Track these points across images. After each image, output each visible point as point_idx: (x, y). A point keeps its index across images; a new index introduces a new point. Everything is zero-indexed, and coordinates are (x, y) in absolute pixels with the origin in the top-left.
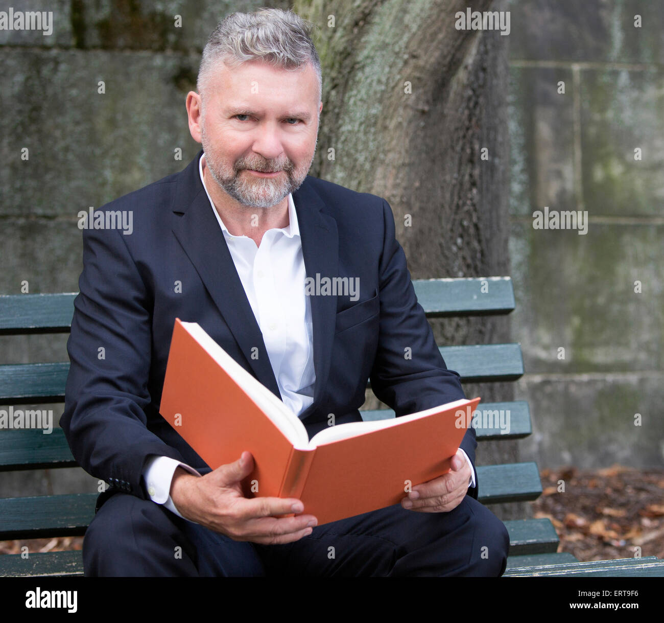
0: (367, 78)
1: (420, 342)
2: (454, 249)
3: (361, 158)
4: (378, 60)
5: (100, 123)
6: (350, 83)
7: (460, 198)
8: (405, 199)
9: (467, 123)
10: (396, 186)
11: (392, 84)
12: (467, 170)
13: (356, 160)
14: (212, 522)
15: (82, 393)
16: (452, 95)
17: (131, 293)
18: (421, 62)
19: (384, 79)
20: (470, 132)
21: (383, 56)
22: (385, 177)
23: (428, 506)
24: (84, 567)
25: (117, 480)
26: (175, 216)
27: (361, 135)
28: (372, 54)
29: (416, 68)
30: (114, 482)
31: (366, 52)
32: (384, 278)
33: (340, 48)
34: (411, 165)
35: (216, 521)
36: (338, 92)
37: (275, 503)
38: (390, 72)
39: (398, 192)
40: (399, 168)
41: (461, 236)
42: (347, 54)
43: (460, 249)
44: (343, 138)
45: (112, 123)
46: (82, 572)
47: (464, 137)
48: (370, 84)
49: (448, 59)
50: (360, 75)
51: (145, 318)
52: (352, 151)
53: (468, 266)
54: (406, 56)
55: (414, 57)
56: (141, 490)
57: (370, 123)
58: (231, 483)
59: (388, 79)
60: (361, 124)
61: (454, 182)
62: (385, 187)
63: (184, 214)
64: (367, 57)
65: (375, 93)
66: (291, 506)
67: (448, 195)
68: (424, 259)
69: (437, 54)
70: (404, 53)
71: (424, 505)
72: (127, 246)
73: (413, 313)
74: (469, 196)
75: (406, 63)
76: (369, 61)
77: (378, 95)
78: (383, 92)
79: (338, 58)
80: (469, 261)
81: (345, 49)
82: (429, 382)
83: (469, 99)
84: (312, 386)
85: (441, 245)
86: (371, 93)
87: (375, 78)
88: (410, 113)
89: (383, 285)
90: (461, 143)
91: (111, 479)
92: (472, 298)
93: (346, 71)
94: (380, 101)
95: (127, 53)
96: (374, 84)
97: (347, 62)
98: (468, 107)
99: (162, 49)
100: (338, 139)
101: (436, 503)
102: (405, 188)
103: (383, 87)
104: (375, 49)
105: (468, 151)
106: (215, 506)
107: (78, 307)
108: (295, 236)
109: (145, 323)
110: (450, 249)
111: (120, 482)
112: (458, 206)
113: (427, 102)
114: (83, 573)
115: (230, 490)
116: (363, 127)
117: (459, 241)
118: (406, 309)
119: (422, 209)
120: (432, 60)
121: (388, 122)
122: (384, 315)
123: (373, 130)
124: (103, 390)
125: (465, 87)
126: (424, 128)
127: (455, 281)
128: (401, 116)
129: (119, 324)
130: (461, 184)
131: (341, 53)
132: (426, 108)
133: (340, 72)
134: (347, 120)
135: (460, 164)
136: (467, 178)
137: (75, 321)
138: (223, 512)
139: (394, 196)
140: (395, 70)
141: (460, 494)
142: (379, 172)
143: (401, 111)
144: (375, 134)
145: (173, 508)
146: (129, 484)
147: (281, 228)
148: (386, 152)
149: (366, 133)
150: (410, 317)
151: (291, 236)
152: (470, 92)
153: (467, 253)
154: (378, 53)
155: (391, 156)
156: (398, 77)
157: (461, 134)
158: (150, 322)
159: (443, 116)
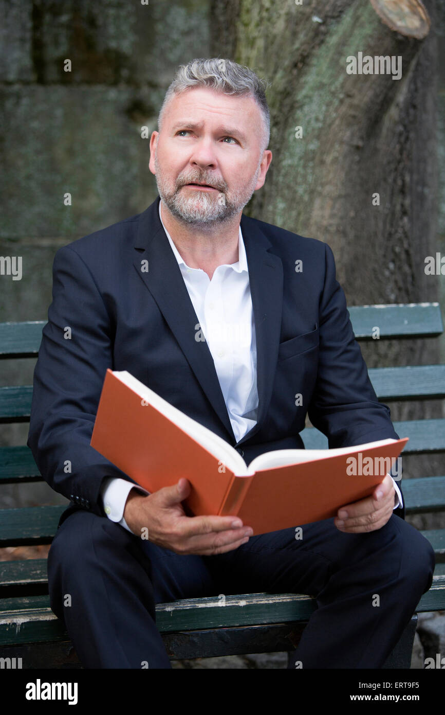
0: (305, 116)
1: (354, 375)
2: (387, 273)
3: (300, 190)
4: (316, 99)
5: (60, 152)
6: (290, 120)
7: (392, 225)
8: (341, 228)
9: (398, 157)
10: (332, 216)
11: (328, 121)
12: (398, 200)
13: (295, 192)
14: (158, 539)
15: (49, 414)
16: (384, 131)
17: (96, 321)
18: (356, 101)
19: (321, 117)
20: (401, 166)
21: (320, 95)
22: (322, 208)
23: (359, 525)
24: (48, 574)
25: (78, 498)
26: (137, 253)
27: (300, 170)
28: (311, 93)
29: (351, 106)
30: (74, 499)
31: (304, 92)
32: (325, 314)
33: (281, 87)
34: (346, 196)
35: (162, 538)
36: (279, 130)
37: (216, 521)
38: (327, 111)
39: (335, 221)
40: (335, 199)
41: (393, 261)
42: (287, 93)
43: (392, 273)
44: (283, 171)
45: (71, 152)
46: (46, 578)
47: (396, 169)
48: (309, 122)
49: (381, 98)
50: (299, 114)
51: (107, 345)
52: (292, 184)
53: (400, 289)
54: (341, 96)
55: (349, 96)
56: (98, 508)
57: (308, 157)
58: (171, 504)
59: (325, 117)
60: (300, 159)
61: (386, 211)
62: (323, 217)
63: (144, 250)
64: (306, 97)
65: (313, 130)
66: (231, 523)
67: (381, 224)
68: (358, 283)
69: (370, 93)
70: (340, 93)
71: (355, 524)
72: (93, 278)
73: (350, 348)
74: (401, 224)
75: (342, 101)
76: (307, 100)
77: (316, 132)
78: (321, 129)
79: (279, 97)
80: (401, 284)
81: (285, 89)
82: (359, 413)
83: (400, 134)
84: (255, 410)
85: (374, 270)
86: (310, 129)
87: (313, 116)
88: (345, 148)
89: (322, 321)
90: (393, 175)
91: (72, 496)
92: (403, 322)
93: (286, 110)
94: (318, 137)
95: (84, 88)
96: (313, 122)
97: (288, 101)
98: (399, 142)
99: (115, 83)
100: (279, 171)
101: (367, 521)
102: (342, 218)
103: (320, 125)
104: (313, 89)
105: (399, 182)
106: (160, 525)
107: (48, 334)
108: (244, 271)
109: (106, 349)
110: (383, 274)
111: (80, 500)
112: (390, 235)
113: (362, 138)
114: (47, 580)
115: (171, 510)
116: (302, 162)
117: (391, 266)
118: (343, 344)
119: (357, 237)
120: (366, 99)
121: (325, 157)
122: (323, 348)
123: (311, 164)
124: (69, 411)
125: (396, 123)
126: (359, 162)
127: (388, 308)
128: (337, 151)
129: (82, 349)
130: (393, 214)
131: (281, 93)
132: (360, 143)
133: (280, 110)
134: (287, 154)
135: (392, 194)
136: (398, 207)
137: (43, 346)
138: (168, 530)
139: (331, 225)
140: (331, 109)
141: (387, 512)
142: (317, 203)
143: (337, 146)
144: (313, 168)
145: (125, 525)
146: (88, 501)
147: (231, 264)
148: (323, 185)
149: (305, 167)
150: (346, 351)
151: (240, 271)
152: (401, 128)
153: (398, 277)
154: (316, 93)
155: (328, 189)
156: (334, 115)
157: (393, 166)
158: (111, 348)
159: (376, 151)
